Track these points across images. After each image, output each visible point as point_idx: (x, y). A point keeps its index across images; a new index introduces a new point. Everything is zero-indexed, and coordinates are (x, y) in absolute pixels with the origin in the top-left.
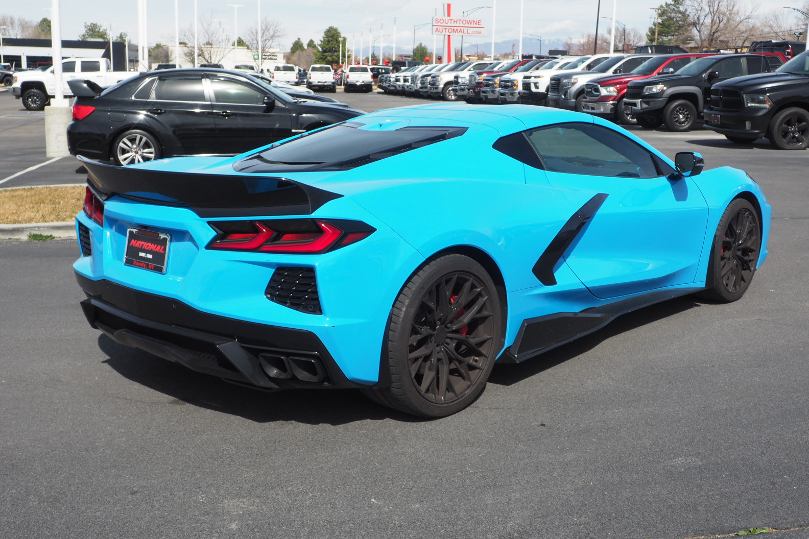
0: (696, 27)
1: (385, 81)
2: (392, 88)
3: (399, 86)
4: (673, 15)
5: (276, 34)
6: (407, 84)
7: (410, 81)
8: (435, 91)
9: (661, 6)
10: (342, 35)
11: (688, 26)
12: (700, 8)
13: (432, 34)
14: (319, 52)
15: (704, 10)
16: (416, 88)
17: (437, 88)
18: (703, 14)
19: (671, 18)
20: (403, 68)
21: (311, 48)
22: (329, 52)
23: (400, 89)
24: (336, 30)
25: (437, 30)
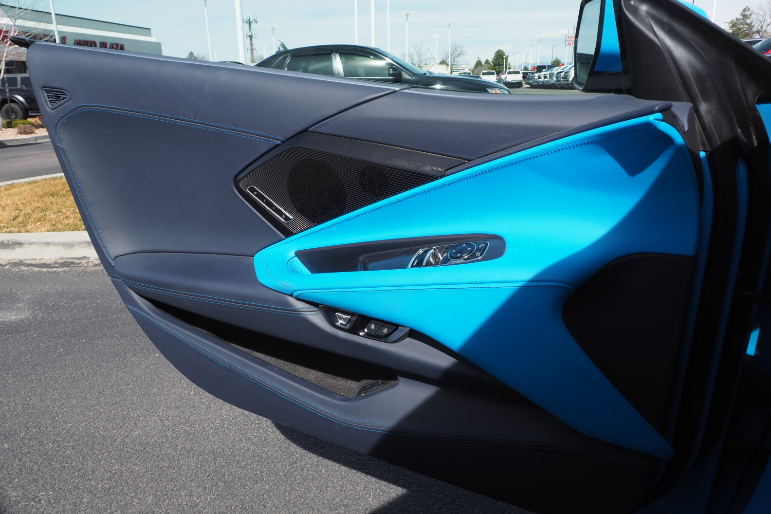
0: (759, 34)
1: (531, 80)
2: (536, 84)
3: (541, 82)
4: (741, 26)
5: (462, 53)
6: (546, 79)
7: (548, 77)
8: (566, 82)
9: (733, 21)
10: (506, 54)
11: (753, 34)
12: (763, 20)
13: (565, 46)
14: (491, 66)
15: (767, 21)
16: (552, 82)
17: (568, 81)
18: (766, 24)
19: (739, 29)
20: (544, 70)
21: (487, 65)
22: (498, 65)
23: (542, 83)
24: (502, 51)
25: (569, 44)
